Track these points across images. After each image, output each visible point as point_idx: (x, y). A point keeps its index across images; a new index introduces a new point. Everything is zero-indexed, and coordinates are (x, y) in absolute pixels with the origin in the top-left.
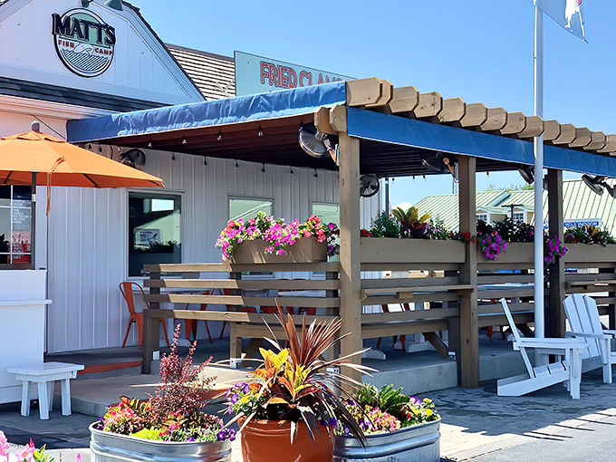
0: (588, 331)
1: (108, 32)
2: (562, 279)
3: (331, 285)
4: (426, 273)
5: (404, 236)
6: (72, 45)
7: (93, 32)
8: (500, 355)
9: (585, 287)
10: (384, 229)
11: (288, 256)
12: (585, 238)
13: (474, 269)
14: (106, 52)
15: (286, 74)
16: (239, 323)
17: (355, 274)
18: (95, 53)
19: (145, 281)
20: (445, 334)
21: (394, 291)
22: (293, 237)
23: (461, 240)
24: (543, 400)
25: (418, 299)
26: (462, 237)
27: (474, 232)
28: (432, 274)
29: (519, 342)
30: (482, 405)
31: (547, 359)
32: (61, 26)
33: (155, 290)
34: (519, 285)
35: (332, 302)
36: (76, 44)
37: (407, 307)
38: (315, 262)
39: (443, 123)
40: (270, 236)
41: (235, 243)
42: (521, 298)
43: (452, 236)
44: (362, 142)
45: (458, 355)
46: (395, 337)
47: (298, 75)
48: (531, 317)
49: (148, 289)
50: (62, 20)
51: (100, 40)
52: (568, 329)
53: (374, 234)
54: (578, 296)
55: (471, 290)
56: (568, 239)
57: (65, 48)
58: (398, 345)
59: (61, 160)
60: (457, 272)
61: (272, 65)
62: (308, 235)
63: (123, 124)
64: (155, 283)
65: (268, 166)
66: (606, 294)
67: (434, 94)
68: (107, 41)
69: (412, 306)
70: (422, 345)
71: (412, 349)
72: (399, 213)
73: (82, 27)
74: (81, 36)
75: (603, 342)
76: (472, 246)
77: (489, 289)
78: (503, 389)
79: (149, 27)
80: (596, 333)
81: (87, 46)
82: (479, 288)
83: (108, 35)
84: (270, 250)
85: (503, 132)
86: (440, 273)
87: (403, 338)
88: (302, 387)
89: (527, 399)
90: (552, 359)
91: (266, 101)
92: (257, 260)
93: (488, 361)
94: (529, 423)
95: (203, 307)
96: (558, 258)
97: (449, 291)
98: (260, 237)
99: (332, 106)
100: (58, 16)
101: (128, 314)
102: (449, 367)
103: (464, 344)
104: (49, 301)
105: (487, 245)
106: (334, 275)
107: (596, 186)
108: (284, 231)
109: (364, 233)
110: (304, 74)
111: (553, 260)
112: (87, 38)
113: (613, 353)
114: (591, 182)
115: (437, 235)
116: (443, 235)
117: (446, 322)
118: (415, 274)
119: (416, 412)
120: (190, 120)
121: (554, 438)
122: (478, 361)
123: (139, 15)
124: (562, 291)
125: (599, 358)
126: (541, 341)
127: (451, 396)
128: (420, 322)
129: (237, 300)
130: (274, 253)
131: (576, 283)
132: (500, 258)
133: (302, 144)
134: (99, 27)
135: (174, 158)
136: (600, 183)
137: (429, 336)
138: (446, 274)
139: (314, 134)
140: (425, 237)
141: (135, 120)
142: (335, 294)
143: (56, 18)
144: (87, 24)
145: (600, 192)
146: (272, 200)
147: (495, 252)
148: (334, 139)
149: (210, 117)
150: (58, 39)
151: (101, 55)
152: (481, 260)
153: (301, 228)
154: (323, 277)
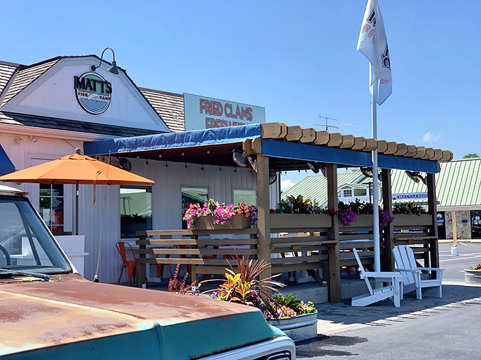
0: (408, 268)
1: (107, 86)
2: (392, 236)
3: (254, 242)
4: (308, 234)
5: (295, 212)
6: (86, 95)
7: (98, 86)
8: (354, 283)
9: (407, 241)
10: (283, 208)
11: (227, 225)
12: (406, 211)
13: (337, 232)
14: (106, 99)
15: (216, 106)
16: (197, 265)
17: (268, 235)
18: (100, 100)
19: (137, 241)
20: (321, 270)
21: (290, 245)
22: (231, 214)
23: (330, 214)
24: (378, 308)
25: (304, 249)
26: (329, 212)
27: (336, 209)
28: (312, 234)
29: (365, 274)
30: (343, 311)
31: (382, 285)
32: (80, 83)
33: (142, 247)
34: (368, 240)
35: (254, 252)
36: (88, 94)
37: (296, 254)
38: (244, 229)
39: (317, 145)
40: (217, 213)
41: (195, 217)
42: (368, 249)
43: (324, 211)
44: (271, 159)
45: (328, 283)
46: (290, 273)
47: (223, 106)
48: (372, 259)
49: (138, 246)
50: (80, 80)
51: (102, 91)
52: (396, 267)
53: (278, 211)
54: (402, 247)
55: (335, 244)
56: (395, 212)
57: (82, 97)
58: (292, 279)
59: (99, 173)
60: (328, 233)
61: (207, 101)
62: (240, 213)
63: (121, 145)
64: (143, 242)
65: (205, 166)
66: (422, 246)
67: (311, 129)
68: (107, 91)
69: (300, 254)
70: (307, 278)
71: (300, 281)
72: (291, 199)
73: (92, 84)
74: (91, 89)
75: (415, 274)
76: (336, 218)
77: (347, 243)
78: (355, 303)
79: (132, 81)
80: (413, 269)
81: (95, 95)
82: (340, 243)
83: (107, 88)
84: (217, 222)
85: (353, 149)
86: (317, 234)
87: (294, 272)
88: (248, 292)
89: (368, 308)
90: (385, 285)
91: (213, 134)
92: (209, 228)
93: (346, 287)
94: (368, 319)
95: (168, 256)
96: (389, 223)
97: (323, 245)
98: (211, 214)
99: (253, 138)
100: (77, 77)
101: (121, 262)
102: (323, 290)
103: (331, 276)
104: (87, 254)
105: (345, 217)
106: (255, 236)
107: (414, 177)
108: (225, 211)
109: (272, 211)
110: (227, 105)
111: (386, 225)
112: (95, 90)
113: (422, 281)
114: (411, 175)
115: (315, 211)
116: (318, 211)
117: (321, 263)
118: (301, 235)
119: (305, 309)
120: (165, 143)
121: (381, 325)
122: (340, 287)
123: (126, 74)
124: (392, 244)
125: (414, 284)
126: (378, 274)
127: (324, 307)
128: (305, 263)
129: (196, 251)
130: (220, 223)
131: (400, 239)
132: (352, 224)
133: (235, 159)
134: (102, 83)
135: (147, 163)
136: (417, 175)
137: (311, 272)
138: (321, 234)
139: (242, 153)
140: (308, 213)
141: (129, 143)
142: (256, 247)
143: (76, 79)
144: (95, 81)
145: (417, 181)
146: (208, 188)
147: (350, 221)
148: (254, 157)
149: (178, 142)
150: (78, 92)
151: (103, 100)
152: (341, 226)
153: (235, 209)
154: (248, 236)
